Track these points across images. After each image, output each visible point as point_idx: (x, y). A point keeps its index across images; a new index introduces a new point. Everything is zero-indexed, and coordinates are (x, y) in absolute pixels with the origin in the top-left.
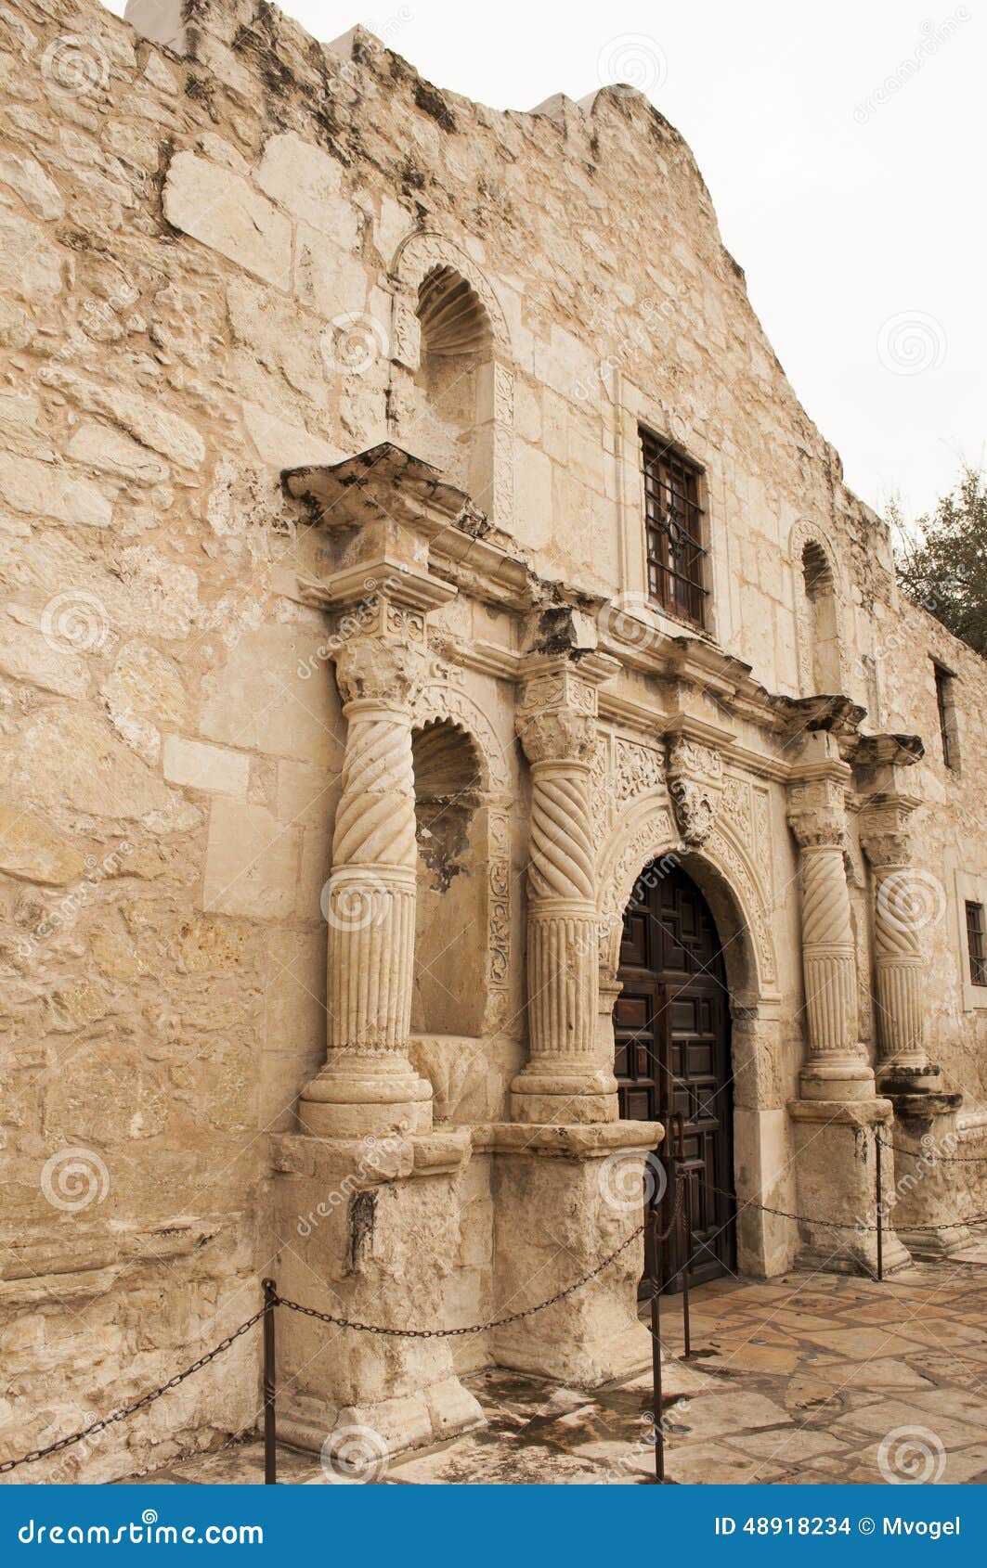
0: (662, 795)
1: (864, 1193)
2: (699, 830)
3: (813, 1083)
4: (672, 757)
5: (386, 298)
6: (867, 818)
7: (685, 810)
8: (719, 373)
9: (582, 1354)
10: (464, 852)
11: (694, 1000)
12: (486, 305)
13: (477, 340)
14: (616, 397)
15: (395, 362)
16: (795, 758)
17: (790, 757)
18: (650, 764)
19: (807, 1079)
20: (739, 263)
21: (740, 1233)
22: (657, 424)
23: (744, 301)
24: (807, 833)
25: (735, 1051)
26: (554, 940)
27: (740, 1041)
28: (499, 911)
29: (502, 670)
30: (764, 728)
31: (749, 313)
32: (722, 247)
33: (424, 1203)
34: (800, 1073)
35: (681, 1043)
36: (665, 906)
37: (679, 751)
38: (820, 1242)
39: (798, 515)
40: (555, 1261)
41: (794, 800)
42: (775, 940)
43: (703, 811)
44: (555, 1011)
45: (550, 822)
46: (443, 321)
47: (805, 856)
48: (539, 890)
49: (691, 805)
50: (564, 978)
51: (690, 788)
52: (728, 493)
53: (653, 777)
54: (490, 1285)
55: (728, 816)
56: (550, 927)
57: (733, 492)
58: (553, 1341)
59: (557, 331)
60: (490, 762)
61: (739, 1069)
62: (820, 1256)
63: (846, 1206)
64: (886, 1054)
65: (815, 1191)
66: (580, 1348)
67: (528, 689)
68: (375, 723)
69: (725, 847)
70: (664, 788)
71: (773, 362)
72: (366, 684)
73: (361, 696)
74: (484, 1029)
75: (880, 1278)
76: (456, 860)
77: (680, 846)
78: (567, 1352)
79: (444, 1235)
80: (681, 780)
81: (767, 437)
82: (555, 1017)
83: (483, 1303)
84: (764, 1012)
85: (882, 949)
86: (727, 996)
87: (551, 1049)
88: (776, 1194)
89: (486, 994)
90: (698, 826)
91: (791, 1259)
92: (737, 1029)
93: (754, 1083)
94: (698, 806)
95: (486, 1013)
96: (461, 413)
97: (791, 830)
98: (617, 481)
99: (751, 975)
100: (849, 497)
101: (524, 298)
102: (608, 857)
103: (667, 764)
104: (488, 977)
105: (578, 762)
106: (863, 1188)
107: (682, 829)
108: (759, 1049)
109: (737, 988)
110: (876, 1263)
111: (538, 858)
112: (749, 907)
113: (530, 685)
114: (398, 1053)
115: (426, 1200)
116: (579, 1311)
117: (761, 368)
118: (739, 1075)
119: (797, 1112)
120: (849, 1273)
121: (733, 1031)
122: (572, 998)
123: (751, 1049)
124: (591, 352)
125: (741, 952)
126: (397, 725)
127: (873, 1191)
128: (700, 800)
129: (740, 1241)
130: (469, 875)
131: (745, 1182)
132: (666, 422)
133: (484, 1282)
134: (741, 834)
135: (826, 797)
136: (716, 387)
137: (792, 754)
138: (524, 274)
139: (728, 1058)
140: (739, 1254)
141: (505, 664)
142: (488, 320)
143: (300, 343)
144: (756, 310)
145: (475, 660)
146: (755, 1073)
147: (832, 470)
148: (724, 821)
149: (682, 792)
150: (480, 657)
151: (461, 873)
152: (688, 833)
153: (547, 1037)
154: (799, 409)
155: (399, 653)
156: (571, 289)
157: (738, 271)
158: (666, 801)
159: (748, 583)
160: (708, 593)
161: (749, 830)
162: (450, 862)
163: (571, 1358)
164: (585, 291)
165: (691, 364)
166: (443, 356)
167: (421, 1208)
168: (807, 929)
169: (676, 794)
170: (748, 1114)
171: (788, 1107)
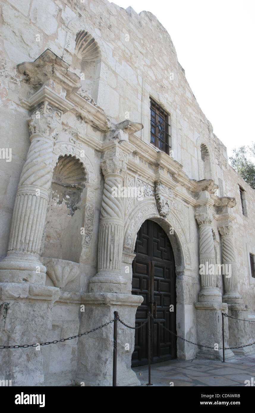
0: (153, 200)
1: (219, 332)
2: (165, 211)
3: (202, 297)
4: (156, 188)
5: (64, 32)
6: (220, 222)
7: (160, 205)
8: (176, 92)
9: (105, 380)
10: (79, 202)
11: (163, 268)
12: (100, 47)
13: (97, 57)
14: (143, 86)
15: (65, 49)
16: (198, 199)
17: (196, 199)
18: (149, 189)
19: (200, 296)
20: (183, 68)
21: (178, 345)
22: (156, 98)
23: (184, 77)
24: (201, 221)
25: (177, 285)
26: (107, 231)
27: (179, 282)
28: (89, 221)
29: (97, 147)
30: (188, 189)
31: (186, 81)
32: (178, 62)
33: (34, 311)
34: (198, 294)
35: (157, 280)
36: (155, 237)
37: (158, 187)
38: (204, 349)
39: (199, 136)
40: (99, 344)
41: (197, 211)
42: (190, 251)
43: (166, 206)
44: (105, 255)
45: (108, 193)
46: (87, 52)
47: (200, 227)
48: (103, 215)
49: (162, 203)
50: (109, 243)
51: (162, 198)
52: (178, 123)
53: (150, 194)
54: (76, 353)
55: (175, 211)
56: (106, 227)
57: (180, 123)
58: (96, 375)
59: (124, 62)
60: (89, 173)
61: (178, 290)
62: (204, 353)
63: (213, 337)
64: (226, 292)
65: (203, 332)
66: (105, 378)
67: (105, 154)
68: (39, 141)
69: (174, 220)
70: (154, 198)
71: (193, 95)
72: (36, 128)
73: (35, 133)
74: (81, 260)
75: (224, 361)
76: (77, 205)
77: (159, 216)
78: (100, 379)
79: (42, 325)
80: (159, 195)
81: (190, 113)
82: (105, 257)
83: (72, 360)
84: (186, 273)
85: (225, 260)
86: (175, 267)
87: (104, 268)
88: (190, 333)
89: (82, 248)
90: (164, 210)
91: (195, 355)
92: (178, 278)
93: (183, 295)
94: (164, 204)
95: (82, 254)
96: (91, 77)
97: (196, 220)
98: (142, 108)
99: (182, 261)
100: (214, 136)
101: (113, 51)
102: (133, 213)
103: (155, 191)
104: (83, 242)
105: (119, 174)
106: (218, 331)
107: (159, 211)
108: (184, 284)
109: (178, 265)
110: (222, 356)
111: (104, 205)
112: (182, 239)
113: (106, 153)
114: (32, 254)
115: (35, 309)
116: (106, 363)
117: (188, 95)
118: (178, 293)
119: (197, 306)
120: (214, 360)
121: (177, 279)
122: (112, 250)
123: (182, 285)
124: (135, 72)
125: (179, 254)
126: (46, 142)
127: (221, 332)
128: (165, 202)
129: (178, 347)
130: (80, 210)
131: (179, 328)
132: (159, 97)
133: (73, 352)
134: (180, 218)
135: (206, 210)
136: (175, 96)
137: (197, 198)
138: (114, 44)
139: (175, 288)
140: (178, 352)
141: (98, 145)
142: (100, 51)
143: (30, 32)
144: (188, 81)
145: (86, 140)
146: (183, 292)
147: (210, 128)
148: (174, 212)
149: (159, 199)
150: (88, 140)
151: (78, 209)
152: (161, 212)
153: (102, 264)
154: (200, 109)
155: (49, 119)
156: (129, 54)
157: (183, 70)
158: (155, 201)
159: (183, 148)
160: (170, 147)
161: (182, 217)
162: (75, 206)
163: (101, 382)
164: (133, 56)
165: (167, 86)
166: (87, 62)
167: (32, 313)
168: (201, 249)
169: (158, 200)
170: (181, 305)
171: (194, 304)
